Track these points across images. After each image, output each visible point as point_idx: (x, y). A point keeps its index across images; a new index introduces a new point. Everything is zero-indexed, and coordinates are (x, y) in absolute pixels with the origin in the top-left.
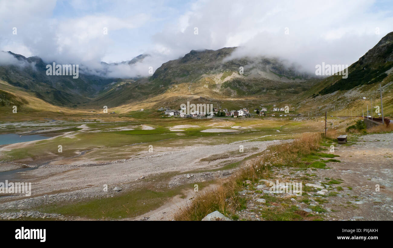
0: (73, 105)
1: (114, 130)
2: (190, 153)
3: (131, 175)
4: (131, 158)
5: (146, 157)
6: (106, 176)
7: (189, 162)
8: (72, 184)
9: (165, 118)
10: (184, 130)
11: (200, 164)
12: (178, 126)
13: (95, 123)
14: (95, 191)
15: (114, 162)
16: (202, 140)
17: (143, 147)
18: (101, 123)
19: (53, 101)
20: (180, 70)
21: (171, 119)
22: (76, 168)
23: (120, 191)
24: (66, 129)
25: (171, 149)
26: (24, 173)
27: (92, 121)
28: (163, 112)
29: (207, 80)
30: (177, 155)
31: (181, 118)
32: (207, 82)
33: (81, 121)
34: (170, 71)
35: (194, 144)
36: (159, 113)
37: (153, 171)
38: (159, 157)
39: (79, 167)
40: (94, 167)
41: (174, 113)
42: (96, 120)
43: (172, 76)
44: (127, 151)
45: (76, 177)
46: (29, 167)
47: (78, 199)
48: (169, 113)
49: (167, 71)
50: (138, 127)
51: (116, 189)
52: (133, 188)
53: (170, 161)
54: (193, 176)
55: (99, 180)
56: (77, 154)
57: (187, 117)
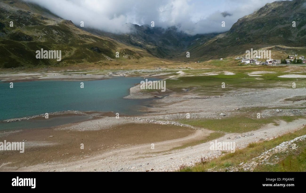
0: (170, 57)
1: (202, 75)
2: (274, 93)
3: (228, 107)
4: (224, 95)
5: (236, 95)
6: (210, 106)
7: (274, 101)
8: (189, 109)
9: (241, 65)
10: (262, 76)
11: (285, 103)
12: (255, 72)
13: (188, 69)
14: (208, 114)
15: (212, 97)
16: (282, 84)
17: (230, 88)
18: (191, 69)
19: (157, 55)
20: (255, 23)
21: (248, 66)
22: (187, 99)
23: (225, 116)
24: (169, 74)
25: (254, 90)
26: (157, 101)
27: (185, 68)
28: (240, 60)
29: (282, 30)
30: (262, 94)
31: (256, 65)
32: (282, 32)
33: (177, 68)
34: (245, 25)
35: (275, 87)
36: (236, 62)
37: (244, 105)
38: (246, 96)
39: (189, 99)
40: (199, 99)
41: (250, 61)
42: (188, 68)
43: (247, 29)
44: (219, 90)
45: (190, 105)
46: (158, 97)
47: (198, 118)
48: (246, 61)
49: (242, 25)
50: (221, 72)
51: (222, 114)
52: (234, 115)
53: (257, 99)
54: (282, 111)
55: (205, 108)
56: (184, 91)
57: (262, 65)
